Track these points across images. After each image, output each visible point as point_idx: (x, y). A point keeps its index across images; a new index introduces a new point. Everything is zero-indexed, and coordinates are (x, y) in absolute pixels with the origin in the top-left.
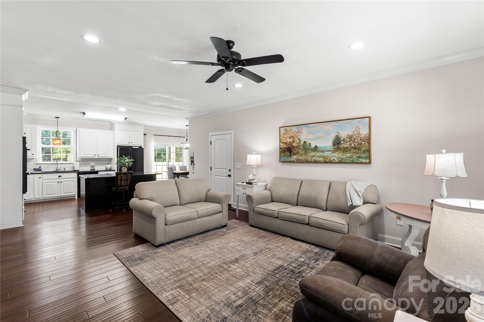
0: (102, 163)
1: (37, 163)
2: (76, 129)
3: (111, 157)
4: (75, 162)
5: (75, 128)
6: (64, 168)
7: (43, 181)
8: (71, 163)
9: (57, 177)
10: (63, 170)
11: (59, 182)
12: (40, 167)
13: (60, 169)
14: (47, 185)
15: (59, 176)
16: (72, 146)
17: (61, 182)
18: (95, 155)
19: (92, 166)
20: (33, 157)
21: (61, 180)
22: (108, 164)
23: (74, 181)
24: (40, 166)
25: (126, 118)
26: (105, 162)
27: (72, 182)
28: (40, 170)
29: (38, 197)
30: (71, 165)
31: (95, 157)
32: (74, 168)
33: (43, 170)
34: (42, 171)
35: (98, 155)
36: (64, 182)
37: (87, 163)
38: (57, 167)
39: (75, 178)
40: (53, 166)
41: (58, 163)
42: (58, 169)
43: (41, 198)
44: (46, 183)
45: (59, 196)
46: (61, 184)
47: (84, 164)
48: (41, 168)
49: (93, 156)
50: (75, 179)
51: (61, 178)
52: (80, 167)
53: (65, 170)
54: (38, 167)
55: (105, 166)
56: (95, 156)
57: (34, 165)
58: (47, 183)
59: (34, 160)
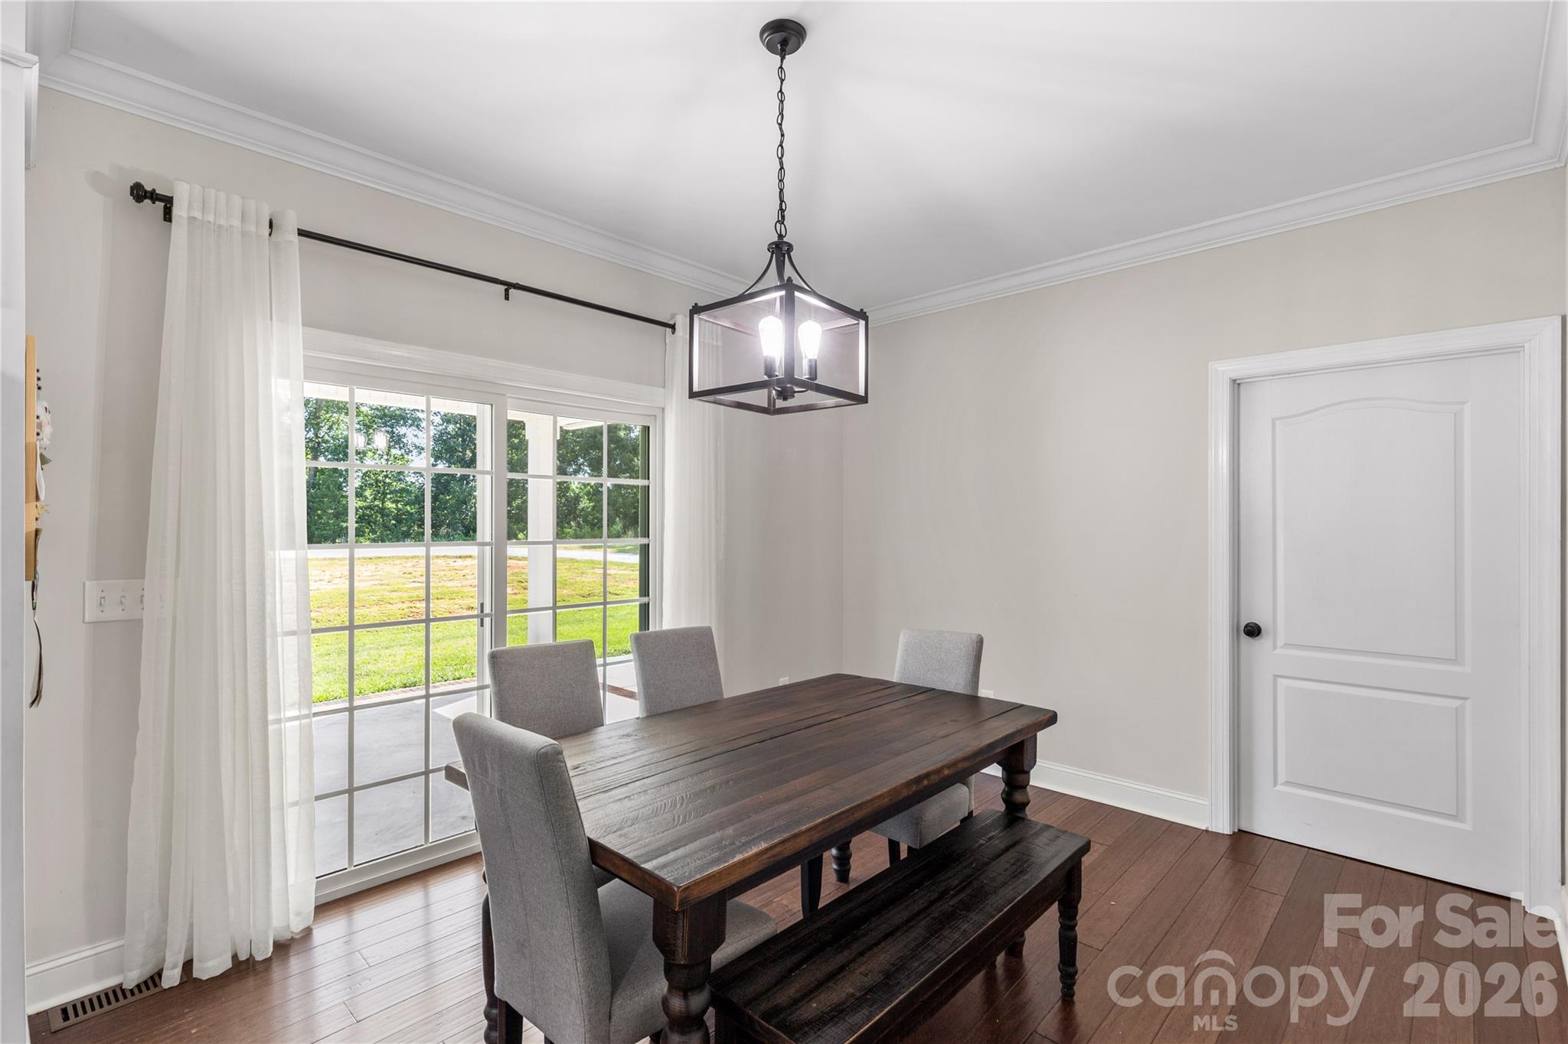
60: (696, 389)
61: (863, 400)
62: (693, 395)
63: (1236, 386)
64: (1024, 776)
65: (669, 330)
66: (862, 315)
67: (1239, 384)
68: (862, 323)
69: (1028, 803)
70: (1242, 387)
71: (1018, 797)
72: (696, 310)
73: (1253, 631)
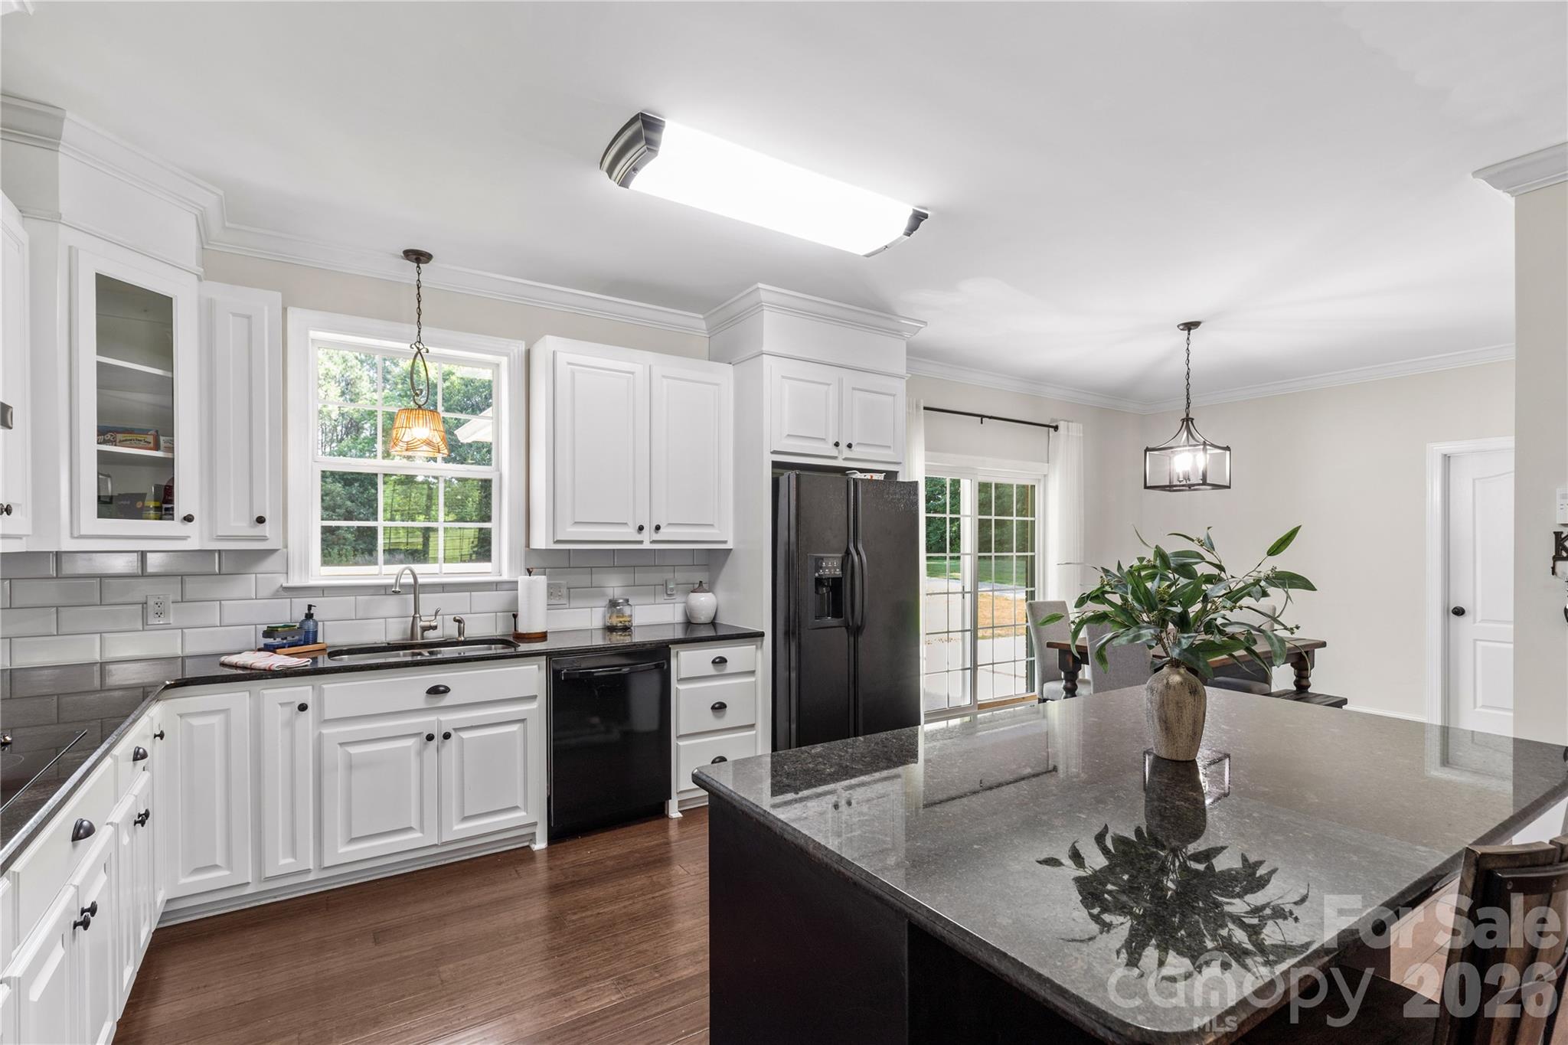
0: (666, 584)
1: (291, 584)
2: (528, 353)
3: (725, 542)
4: (523, 579)
5: (519, 347)
6: (459, 621)
7: (325, 731)
8: (496, 586)
9: (420, 699)
10: (452, 631)
11: (430, 738)
12: (309, 616)
13: (435, 628)
14: (350, 766)
15: (435, 691)
16: (498, 469)
17: (447, 736)
18: (641, 528)
19: (613, 604)
20: (264, 539)
21: (449, 720)
22: (700, 588)
23: (528, 722)
24: (310, 607)
25: (918, 218)
26: (681, 576)
27: (515, 728)
28: (311, 637)
29: (282, 862)
30: (499, 598)
31: (641, 542)
32: (515, 616)
33: (332, 635)
34: (320, 639)
35: (658, 528)
36: (465, 735)
37: (583, 579)
38: (416, 610)
39: (534, 698)
40: (390, 606)
41: (424, 586)
42: (420, 624)
43: (308, 871)
44: (341, 744)
45: (435, 845)
46: (444, 752)
47: (569, 588)
48: (316, 624)
49: (630, 533)
50: (534, 705)
51: (447, 700)
52: (550, 606)
53: (461, 632)
54: (290, 612)
55: (679, 598)
56: (638, 537)
57: (275, 596)
58: (354, 750)
59: (270, 564)
60: (1148, 485)
61: (1229, 487)
62: (1146, 487)
63: (1447, 458)
64: (1305, 672)
65: (1052, 430)
66: (1228, 448)
67: (1449, 457)
68: (1228, 452)
69: (1309, 686)
70: (1452, 460)
71: (1304, 683)
72: (1147, 450)
73: (1459, 612)
